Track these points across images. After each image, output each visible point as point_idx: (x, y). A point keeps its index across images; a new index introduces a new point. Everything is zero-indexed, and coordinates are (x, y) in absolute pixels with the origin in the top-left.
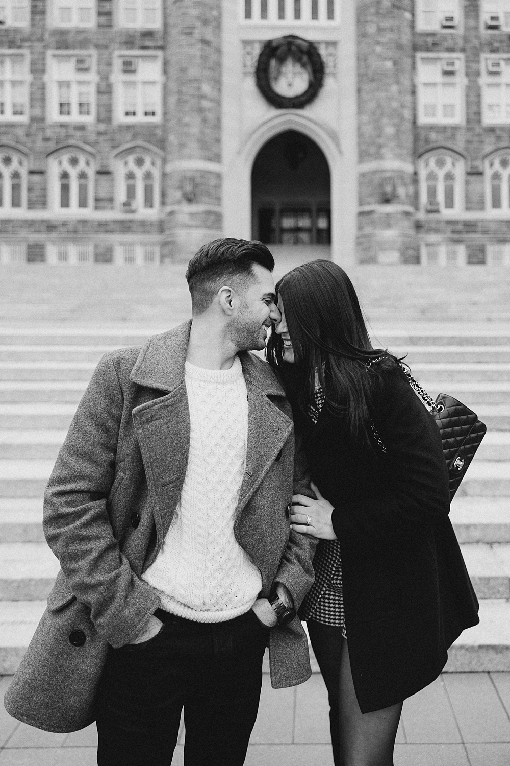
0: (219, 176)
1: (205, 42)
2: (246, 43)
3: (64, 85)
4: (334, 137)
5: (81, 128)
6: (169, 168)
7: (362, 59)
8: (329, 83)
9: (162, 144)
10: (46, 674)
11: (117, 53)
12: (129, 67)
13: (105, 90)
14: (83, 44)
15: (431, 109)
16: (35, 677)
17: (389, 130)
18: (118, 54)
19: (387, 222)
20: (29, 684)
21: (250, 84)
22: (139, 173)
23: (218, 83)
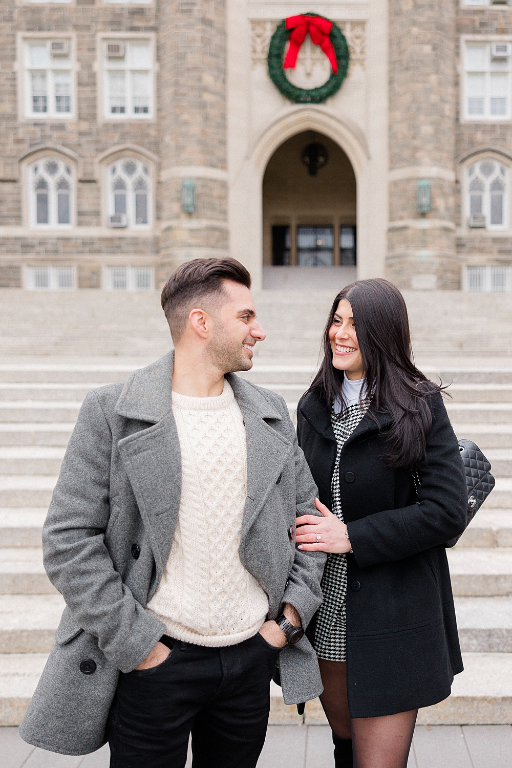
0: (224, 185)
1: (206, 22)
2: (256, 23)
3: (39, 74)
4: (361, 138)
5: (60, 127)
6: (165, 175)
7: (394, 42)
8: (355, 72)
9: (156, 146)
10: (59, 702)
11: (100, 35)
12: (115, 53)
13: (87, 81)
14: (60, 24)
15: (477, 104)
16: (49, 706)
17: (427, 130)
18: (102, 37)
19: (423, 239)
20: (43, 712)
21: (261, 73)
22: (129, 181)
23: (222, 73)
